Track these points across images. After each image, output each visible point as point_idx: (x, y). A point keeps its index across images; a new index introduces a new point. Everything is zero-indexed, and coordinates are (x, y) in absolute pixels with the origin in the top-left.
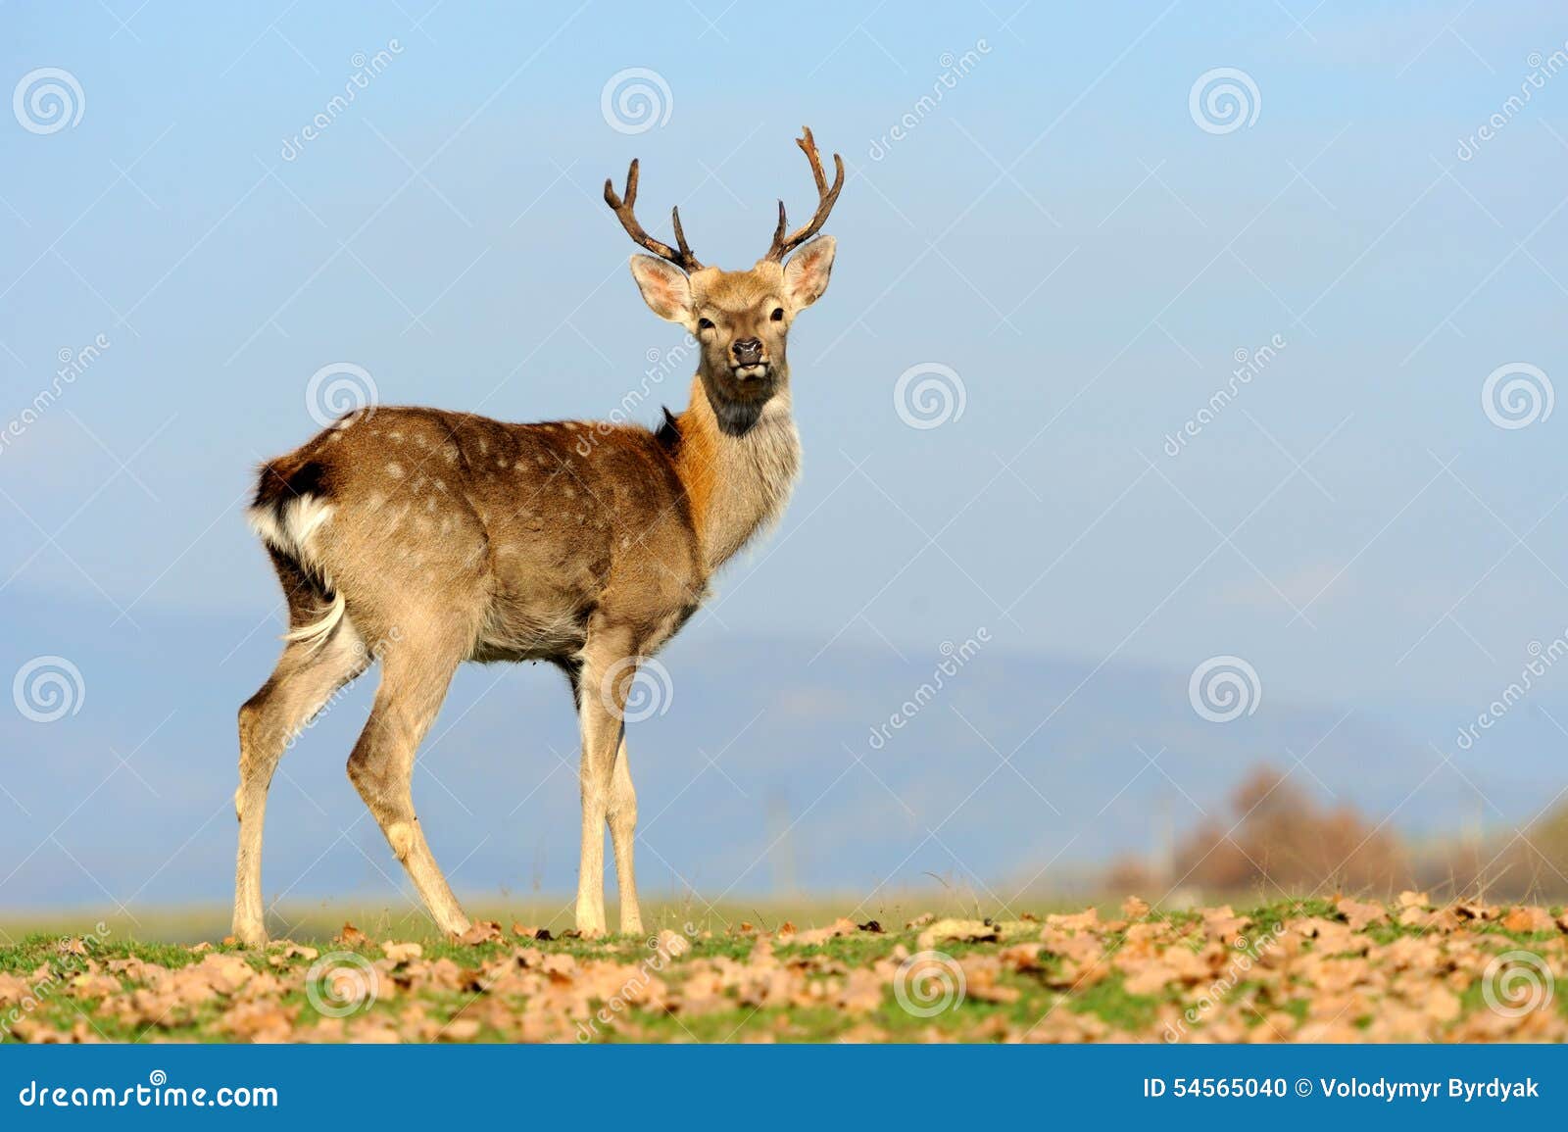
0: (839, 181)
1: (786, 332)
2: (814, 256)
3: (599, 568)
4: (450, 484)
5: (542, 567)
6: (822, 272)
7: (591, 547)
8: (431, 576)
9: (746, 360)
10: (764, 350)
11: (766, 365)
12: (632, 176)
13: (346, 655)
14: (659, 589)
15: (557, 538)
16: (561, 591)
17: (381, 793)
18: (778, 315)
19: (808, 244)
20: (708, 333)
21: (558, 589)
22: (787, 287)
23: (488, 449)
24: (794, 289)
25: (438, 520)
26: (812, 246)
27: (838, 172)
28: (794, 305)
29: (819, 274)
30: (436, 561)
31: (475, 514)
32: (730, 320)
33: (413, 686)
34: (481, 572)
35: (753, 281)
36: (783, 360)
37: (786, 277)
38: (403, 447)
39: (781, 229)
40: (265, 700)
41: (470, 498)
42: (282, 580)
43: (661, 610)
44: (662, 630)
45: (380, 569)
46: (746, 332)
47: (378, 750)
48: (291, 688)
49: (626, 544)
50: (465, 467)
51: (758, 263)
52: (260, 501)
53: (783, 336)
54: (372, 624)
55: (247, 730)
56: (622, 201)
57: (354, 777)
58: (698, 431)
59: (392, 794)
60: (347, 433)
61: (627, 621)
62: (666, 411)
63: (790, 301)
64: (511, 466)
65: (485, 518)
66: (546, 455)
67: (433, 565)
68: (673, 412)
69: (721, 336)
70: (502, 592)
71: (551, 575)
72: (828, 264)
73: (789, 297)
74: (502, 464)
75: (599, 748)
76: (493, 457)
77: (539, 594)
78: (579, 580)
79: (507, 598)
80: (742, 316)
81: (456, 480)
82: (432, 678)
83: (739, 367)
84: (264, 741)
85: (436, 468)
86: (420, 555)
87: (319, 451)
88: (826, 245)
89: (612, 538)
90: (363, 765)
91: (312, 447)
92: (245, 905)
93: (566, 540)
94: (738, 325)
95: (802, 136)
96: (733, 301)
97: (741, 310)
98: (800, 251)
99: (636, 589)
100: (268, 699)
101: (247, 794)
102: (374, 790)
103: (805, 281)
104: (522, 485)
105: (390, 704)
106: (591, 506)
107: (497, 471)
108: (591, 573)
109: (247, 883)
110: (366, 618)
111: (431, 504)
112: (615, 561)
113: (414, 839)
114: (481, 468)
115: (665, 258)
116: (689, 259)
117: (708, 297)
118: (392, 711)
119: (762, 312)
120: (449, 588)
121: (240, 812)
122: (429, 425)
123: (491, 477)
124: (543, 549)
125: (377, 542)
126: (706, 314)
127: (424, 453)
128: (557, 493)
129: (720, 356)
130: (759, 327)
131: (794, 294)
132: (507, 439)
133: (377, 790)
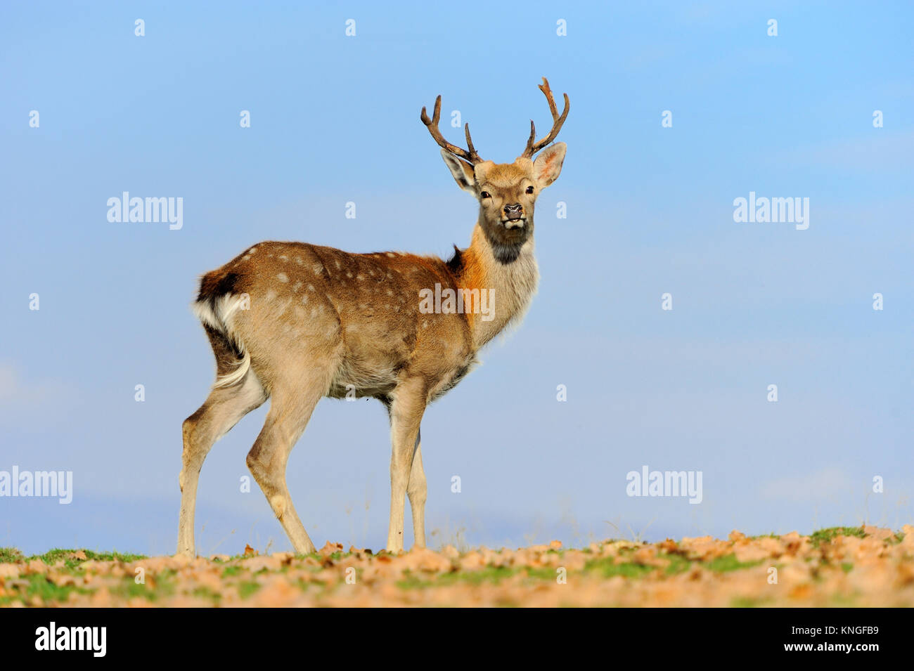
0: (566, 111)
1: (534, 201)
2: (553, 155)
3: (410, 340)
4: (317, 287)
5: (372, 338)
6: (557, 165)
7: (404, 326)
8: (304, 344)
9: (512, 217)
10: (523, 210)
11: (524, 220)
12: (437, 105)
13: (250, 394)
14: (443, 356)
15: (382, 320)
16: (385, 353)
17: (267, 476)
18: (530, 190)
19: (549, 148)
20: (486, 201)
21: (383, 352)
22: (535, 174)
23: (340, 267)
24: (539, 175)
25: (308, 308)
26: (551, 149)
27: (566, 104)
28: (539, 185)
29: (555, 166)
30: (308, 334)
31: (332, 306)
32: (501, 193)
33: (290, 411)
34: (336, 343)
35: (514, 169)
36: (532, 218)
37: (535, 167)
38: (288, 264)
39: (532, 138)
40: (199, 418)
41: (329, 297)
42: (213, 347)
43: (443, 369)
44: (444, 380)
45: (273, 339)
46: (512, 199)
47: (266, 450)
48: (215, 412)
49: (425, 325)
50: (327, 277)
51: (517, 159)
52: (201, 298)
53: (533, 203)
54: (267, 373)
55: (187, 435)
56: (431, 120)
57: (250, 466)
58: (476, 261)
59: (273, 477)
60: (253, 256)
61: (422, 373)
62: (455, 247)
63: (537, 183)
64: (355, 277)
65: (339, 309)
66: (375, 271)
67: (304, 336)
68: (460, 248)
69: (495, 203)
70: (349, 355)
71: (377, 343)
72: (561, 160)
73: (536, 180)
74: (349, 275)
75: (402, 451)
76: (344, 272)
77: (371, 355)
78: (396, 346)
79: (352, 359)
80: (509, 190)
81: (321, 285)
82: (302, 407)
83: (508, 221)
84: (198, 442)
85: (308, 278)
86: (298, 331)
87: (236, 265)
88: (560, 148)
89: (417, 321)
90: (256, 459)
91: (232, 264)
92: (184, 543)
93: (388, 321)
94: (507, 196)
95: (542, 83)
96: (503, 181)
97: (508, 186)
98: (545, 152)
99: (429, 355)
100: (201, 417)
101: (186, 475)
102: (263, 475)
103: (546, 171)
104: (361, 288)
105: (275, 422)
106: (403, 302)
107: (347, 280)
108: (404, 342)
109: (186, 530)
110: (263, 369)
111: (305, 299)
112: (419, 335)
113: (287, 506)
114: (338, 277)
115: (459, 155)
116: (474, 156)
117: (487, 179)
118: (276, 427)
119: (521, 188)
120: (314, 350)
121: (182, 485)
122: (304, 252)
123: (343, 283)
124: (373, 327)
125: (271, 322)
126: (485, 189)
127: (301, 269)
128: (383, 293)
129: (495, 214)
130: (519, 197)
131: (539, 178)
132: (353, 263)
133: (265, 474)
